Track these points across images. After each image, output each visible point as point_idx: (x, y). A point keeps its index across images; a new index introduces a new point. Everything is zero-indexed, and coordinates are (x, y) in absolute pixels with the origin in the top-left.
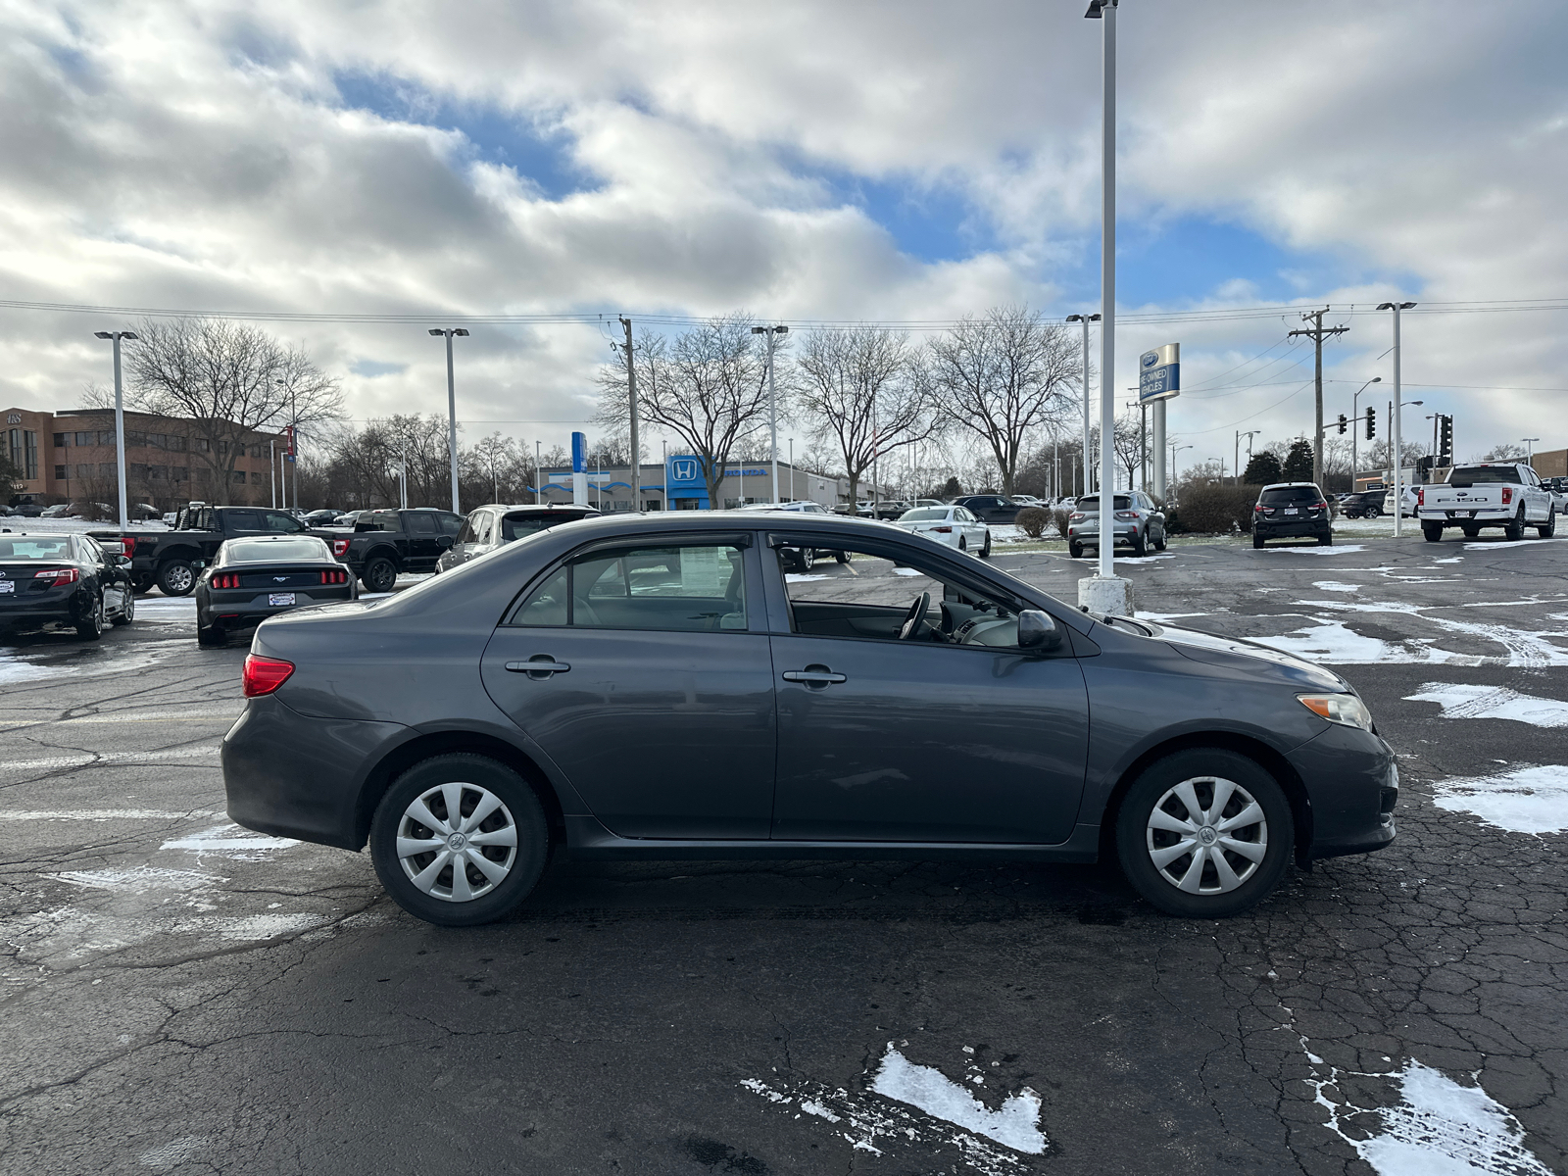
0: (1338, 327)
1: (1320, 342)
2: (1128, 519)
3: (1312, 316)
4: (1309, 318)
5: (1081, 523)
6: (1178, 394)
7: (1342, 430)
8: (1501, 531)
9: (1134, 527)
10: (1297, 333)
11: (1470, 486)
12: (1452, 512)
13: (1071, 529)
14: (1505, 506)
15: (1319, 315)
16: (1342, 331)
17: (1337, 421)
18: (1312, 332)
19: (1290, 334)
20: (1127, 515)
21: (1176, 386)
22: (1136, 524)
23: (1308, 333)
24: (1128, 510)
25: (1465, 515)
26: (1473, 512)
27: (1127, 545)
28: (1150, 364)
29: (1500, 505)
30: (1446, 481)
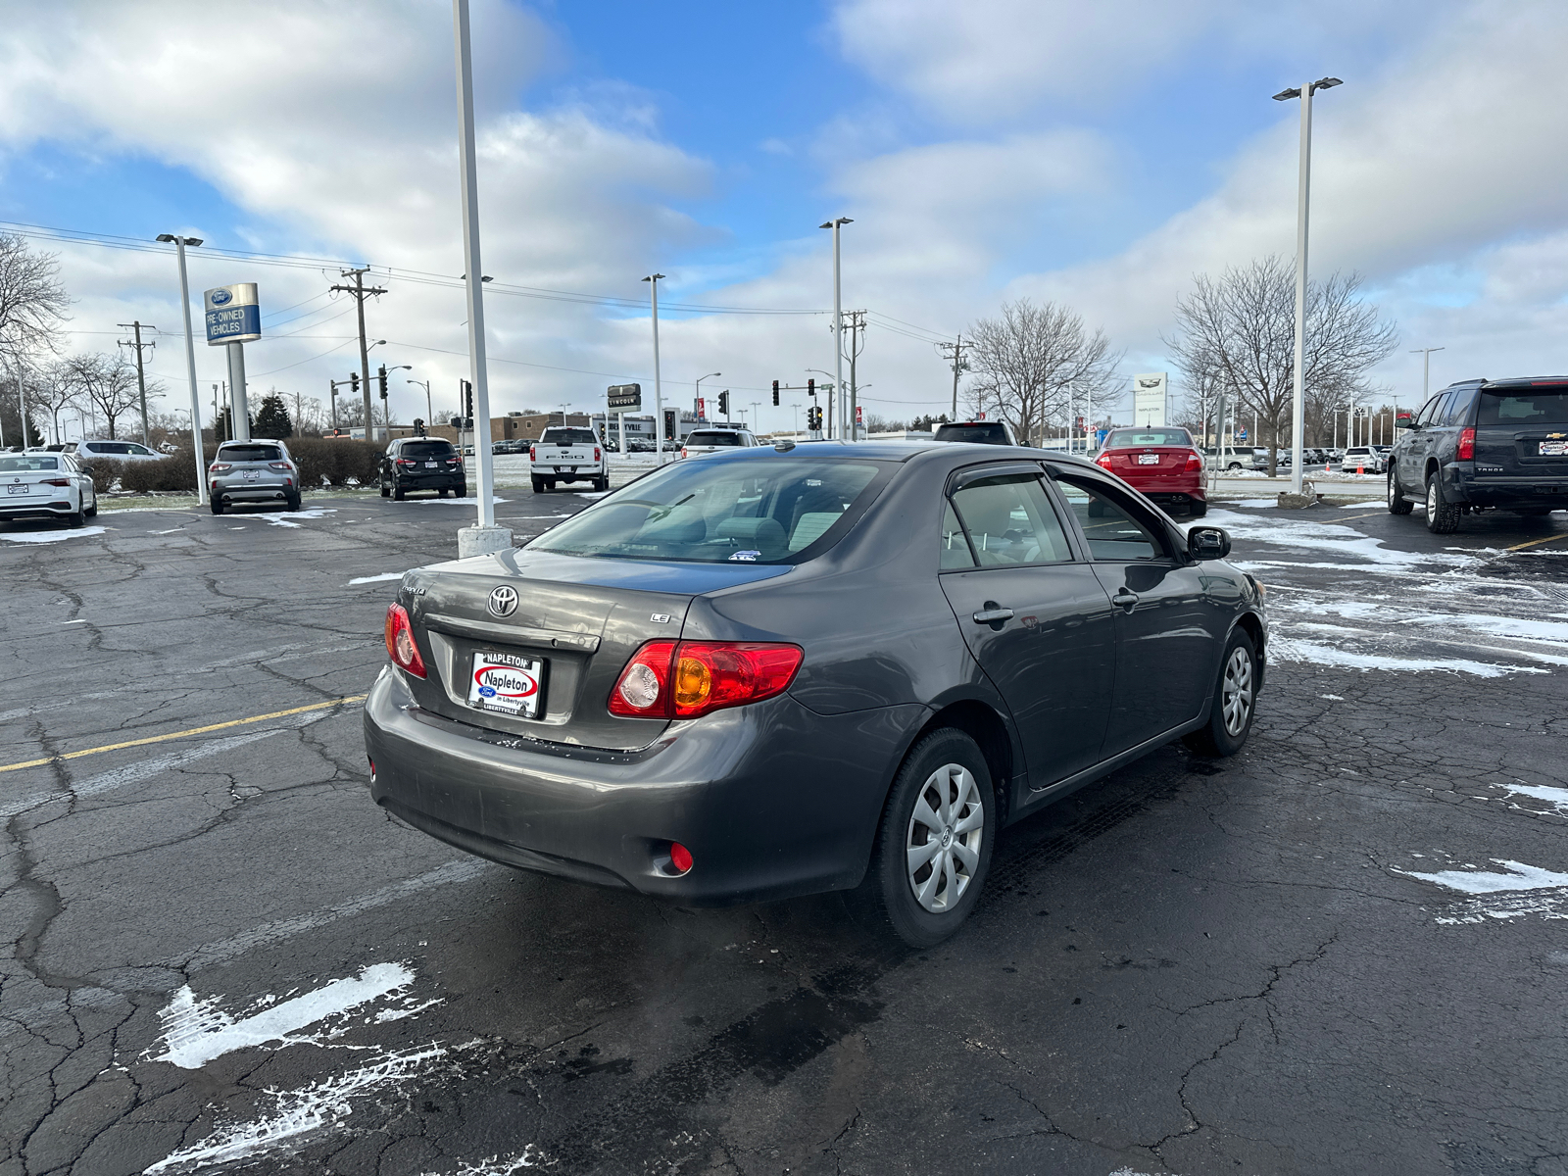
0: (377, 288)
1: (362, 300)
2: (282, 471)
3: (352, 274)
4: (349, 275)
5: (227, 475)
6: (260, 338)
7: (355, 389)
8: (589, 484)
9: (289, 479)
10: (339, 288)
11: (571, 445)
12: (557, 468)
13: (214, 483)
14: (597, 463)
15: (359, 274)
16: (380, 292)
17: (350, 379)
18: (353, 289)
19: (333, 289)
20: (281, 467)
21: (256, 329)
22: (290, 476)
23: (349, 289)
24: (281, 461)
25: (568, 470)
26: (574, 468)
27: (283, 499)
28: (221, 301)
29: (593, 462)
30: (541, 441)
